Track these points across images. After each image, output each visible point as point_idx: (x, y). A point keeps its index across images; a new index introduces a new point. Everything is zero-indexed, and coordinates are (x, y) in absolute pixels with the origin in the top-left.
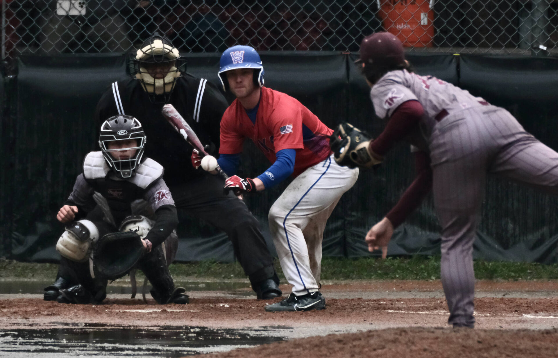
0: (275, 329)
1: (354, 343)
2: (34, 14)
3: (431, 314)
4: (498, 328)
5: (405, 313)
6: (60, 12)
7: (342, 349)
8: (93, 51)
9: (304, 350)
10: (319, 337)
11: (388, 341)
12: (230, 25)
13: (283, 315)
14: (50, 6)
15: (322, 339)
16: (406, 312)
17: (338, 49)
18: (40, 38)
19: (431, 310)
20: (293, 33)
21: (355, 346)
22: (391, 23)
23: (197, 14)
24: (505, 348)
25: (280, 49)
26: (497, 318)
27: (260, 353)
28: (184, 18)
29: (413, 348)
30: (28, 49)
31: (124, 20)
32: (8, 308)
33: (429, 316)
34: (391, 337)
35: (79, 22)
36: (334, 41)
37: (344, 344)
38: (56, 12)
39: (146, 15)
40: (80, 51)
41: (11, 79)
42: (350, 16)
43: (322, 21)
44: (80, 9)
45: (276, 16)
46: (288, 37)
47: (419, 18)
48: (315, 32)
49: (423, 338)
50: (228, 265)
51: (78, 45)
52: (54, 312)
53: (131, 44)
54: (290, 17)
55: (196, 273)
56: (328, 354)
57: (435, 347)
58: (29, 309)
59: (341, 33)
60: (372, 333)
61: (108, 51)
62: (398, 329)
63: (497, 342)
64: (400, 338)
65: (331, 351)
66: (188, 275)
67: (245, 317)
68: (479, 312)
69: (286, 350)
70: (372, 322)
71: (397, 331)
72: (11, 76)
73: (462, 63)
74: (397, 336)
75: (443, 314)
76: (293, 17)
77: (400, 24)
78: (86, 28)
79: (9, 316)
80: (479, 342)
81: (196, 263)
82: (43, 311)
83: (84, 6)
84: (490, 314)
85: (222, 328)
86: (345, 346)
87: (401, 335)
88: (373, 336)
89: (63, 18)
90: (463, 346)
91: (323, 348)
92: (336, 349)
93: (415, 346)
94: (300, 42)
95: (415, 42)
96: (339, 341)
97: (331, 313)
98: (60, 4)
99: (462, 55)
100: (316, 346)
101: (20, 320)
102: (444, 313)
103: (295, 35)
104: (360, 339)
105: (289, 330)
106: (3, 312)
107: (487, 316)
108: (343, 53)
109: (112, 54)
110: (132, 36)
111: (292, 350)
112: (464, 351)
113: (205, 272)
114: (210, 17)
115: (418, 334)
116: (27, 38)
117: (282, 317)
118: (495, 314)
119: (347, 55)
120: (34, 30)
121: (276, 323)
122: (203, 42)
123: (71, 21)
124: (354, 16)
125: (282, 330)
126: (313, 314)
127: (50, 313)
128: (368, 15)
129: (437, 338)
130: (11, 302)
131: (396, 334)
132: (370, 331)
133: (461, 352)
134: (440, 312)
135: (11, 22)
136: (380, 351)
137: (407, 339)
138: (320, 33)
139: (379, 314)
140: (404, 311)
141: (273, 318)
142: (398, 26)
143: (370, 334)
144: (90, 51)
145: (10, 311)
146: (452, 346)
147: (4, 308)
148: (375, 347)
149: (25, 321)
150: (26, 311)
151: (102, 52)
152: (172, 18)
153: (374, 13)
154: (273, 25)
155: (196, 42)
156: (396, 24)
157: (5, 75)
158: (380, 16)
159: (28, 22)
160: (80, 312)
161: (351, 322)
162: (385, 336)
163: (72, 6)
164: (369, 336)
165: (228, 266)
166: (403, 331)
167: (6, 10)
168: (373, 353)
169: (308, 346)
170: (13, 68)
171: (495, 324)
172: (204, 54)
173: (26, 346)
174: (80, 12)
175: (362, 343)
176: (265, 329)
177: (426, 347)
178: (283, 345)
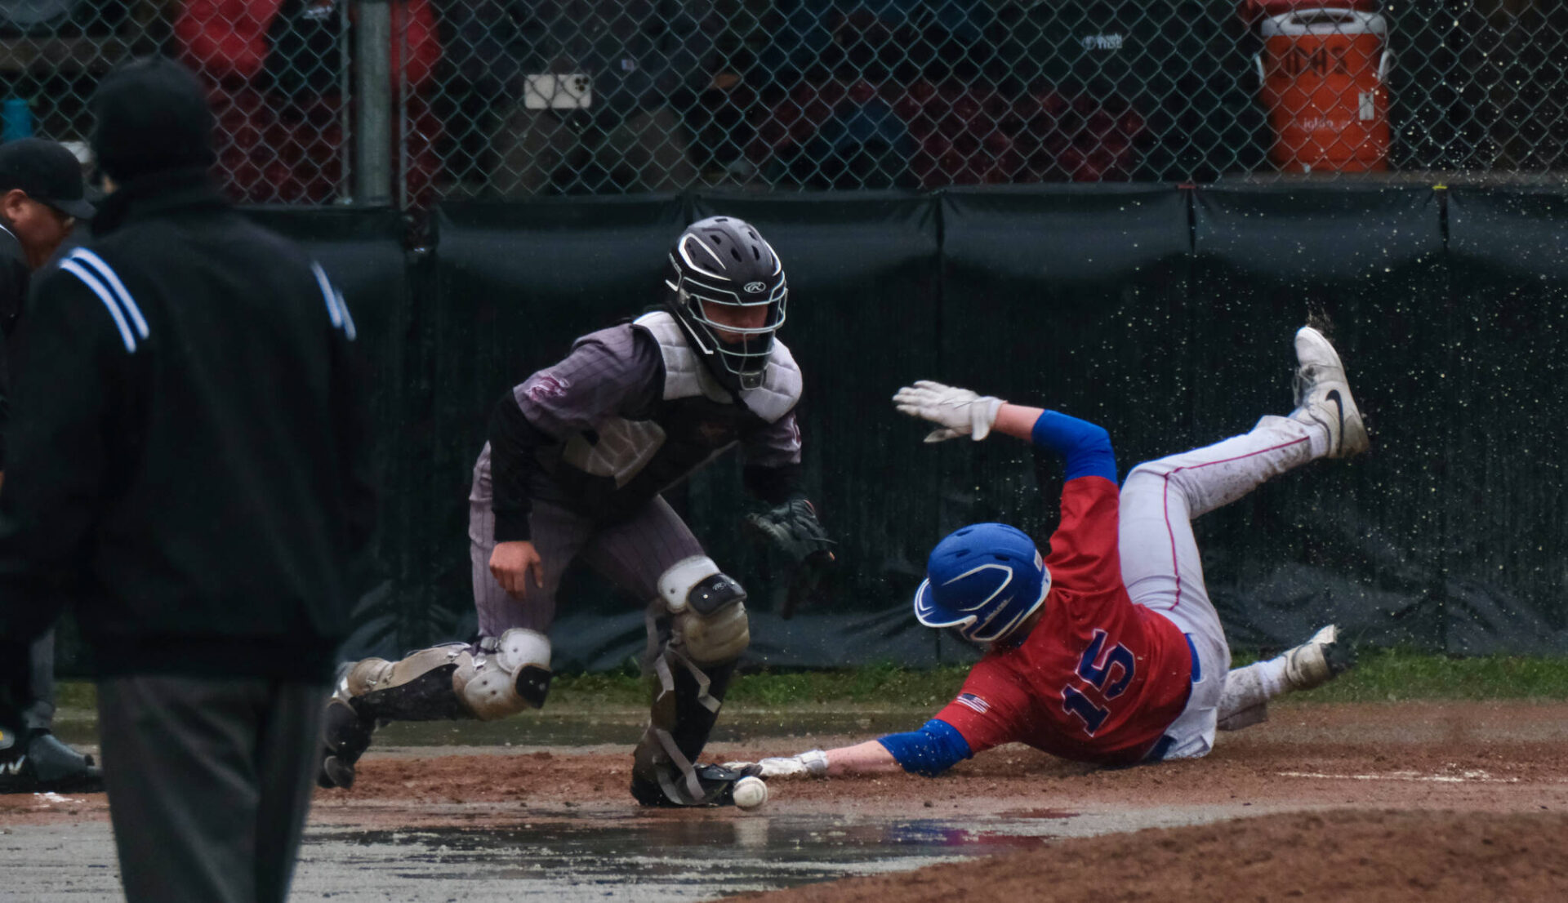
0: (1027, 819)
1: (1202, 848)
2: (472, 107)
3: (1384, 781)
4: (1537, 809)
5: (1324, 779)
6: (533, 102)
7: (1171, 863)
8: (608, 189)
9: (1086, 865)
10: (1121, 835)
11: (1279, 843)
12: (921, 127)
13: (1045, 786)
14: (509, 88)
15: (1126, 841)
16: (1328, 777)
17: (1168, 176)
18: (487, 161)
19: (1386, 770)
20: (1066, 142)
21: (1202, 855)
22: (1290, 117)
23: (846, 102)
24: (1546, 855)
25: (1036, 180)
26: (1536, 787)
27: (986, 874)
28: (816, 112)
29: (1337, 857)
30: (459, 185)
31: (678, 117)
32: (418, 778)
33: (1380, 784)
34: (1283, 833)
35: (577, 124)
36: (1159, 159)
37: (1178, 851)
38: (523, 103)
39: (729, 106)
40: (578, 190)
41: (422, 257)
42: (1195, 102)
43: (1130, 113)
44: (577, 94)
45: (1026, 105)
46: (1055, 152)
47: (1355, 104)
48: (1115, 140)
49: (1360, 836)
50: (923, 673)
51: (573, 176)
52: (523, 787)
53: (694, 172)
54: (1058, 108)
55: (849, 693)
56: (1142, 874)
57: (1385, 853)
58: (467, 780)
59: (1174, 141)
60: (1241, 826)
61: (643, 190)
62: (1302, 814)
63: (1528, 841)
64: (1305, 834)
65: (1147, 867)
66: (832, 698)
67: (960, 793)
68: (1493, 774)
69: (1045, 867)
70: (1250, 801)
71: (1298, 820)
72: (422, 250)
73: (1452, 206)
74: (1300, 831)
75: (1411, 779)
76: (1066, 106)
77: (1311, 118)
78: (592, 137)
79: (418, 798)
80: (1487, 842)
81: (849, 670)
82: (498, 785)
83: (588, 87)
84: (1519, 777)
85: (907, 818)
86: (1181, 856)
87: (1307, 828)
88: (1243, 831)
89: (538, 115)
90: (1451, 852)
91: (1128, 861)
92: (1161, 862)
93: (1340, 852)
94: (1083, 162)
95: (1345, 160)
96: (1167, 844)
97: (1155, 781)
98: (532, 84)
99: (1452, 188)
100: (1115, 855)
101: (444, 805)
102: (1415, 777)
103: (1071, 149)
104: (1214, 839)
105: (1059, 820)
106: (405, 787)
107: (1513, 783)
108: (1181, 186)
109: (655, 195)
110: (698, 154)
111: (1057, 865)
112: (1452, 863)
113: (872, 691)
114: (876, 109)
115: (1346, 826)
116: (459, 162)
117: (1044, 791)
118: (1531, 776)
119: (1189, 191)
120: (473, 143)
121: (1029, 805)
122: (861, 165)
123: (559, 121)
124: (1204, 101)
125: (1042, 820)
126: (1114, 783)
127: (514, 789)
128: (1235, 100)
129: (1389, 834)
130: (424, 765)
131: (1297, 825)
132: (1238, 821)
133: (1446, 866)
134: (1405, 775)
135: (421, 126)
136: (1258, 867)
137: (1321, 838)
138: (1126, 142)
139: (1264, 781)
140: (1323, 773)
141: (1023, 795)
142: (1307, 125)
143: (1236, 828)
144: (601, 191)
145: (422, 786)
146: (1424, 852)
147: (409, 778)
148: (1248, 856)
149: (456, 808)
150: (459, 786)
151: (629, 191)
152: (788, 113)
153: (1249, 95)
154: (1021, 124)
155: (843, 166)
156: (1300, 118)
157: (408, 246)
158: (1263, 101)
159: (458, 126)
160: (582, 785)
161: (1202, 799)
162: (1273, 830)
163: (559, 86)
164: (1234, 832)
165: (924, 677)
166: (1312, 820)
167: (408, 97)
168: (1243, 872)
169: (1095, 856)
170: (426, 231)
171: (1530, 800)
172: (863, 193)
173: (457, 865)
174: (578, 101)
175: (1219, 847)
176: (1007, 817)
177: (1366, 856)
178: (1040, 854)
